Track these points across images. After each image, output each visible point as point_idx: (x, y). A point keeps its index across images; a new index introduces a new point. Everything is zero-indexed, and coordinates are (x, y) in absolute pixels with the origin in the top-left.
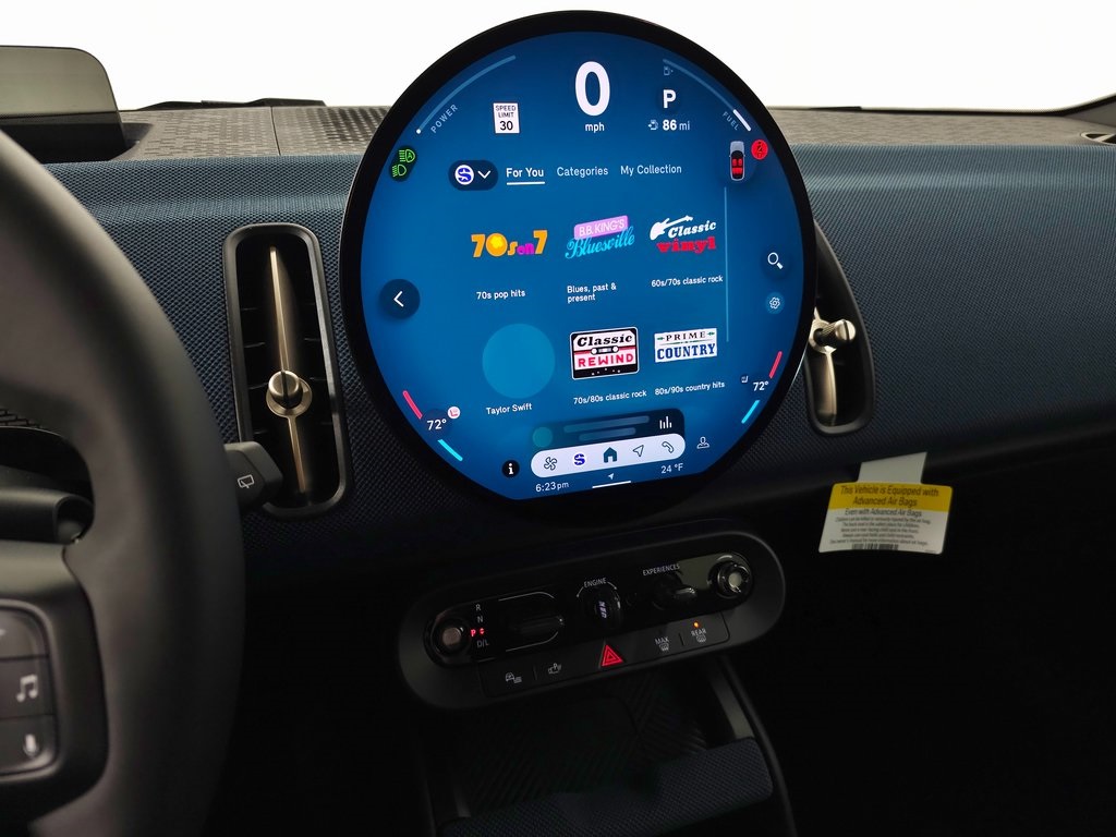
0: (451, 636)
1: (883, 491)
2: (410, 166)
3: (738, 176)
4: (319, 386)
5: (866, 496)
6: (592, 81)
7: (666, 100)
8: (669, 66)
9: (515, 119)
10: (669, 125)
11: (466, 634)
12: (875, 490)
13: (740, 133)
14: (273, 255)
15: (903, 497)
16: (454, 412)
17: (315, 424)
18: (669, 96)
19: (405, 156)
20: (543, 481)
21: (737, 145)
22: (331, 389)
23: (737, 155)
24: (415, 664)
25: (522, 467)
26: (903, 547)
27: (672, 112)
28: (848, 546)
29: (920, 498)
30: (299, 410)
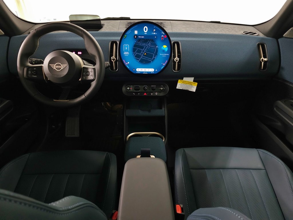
0: (128, 88)
1: (187, 82)
2: (126, 37)
3: (162, 39)
4: (117, 59)
5: (184, 82)
6: (146, 29)
7: (154, 31)
8: (155, 27)
9: (137, 32)
10: (154, 33)
11: (130, 89)
12: (186, 82)
13: (163, 35)
14: (114, 44)
15: (190, 83)
16: (128, 63)
17: (116, 62)
18: (154, 30)
19: (126, 36)
20: (137, 72)
21: (162, 36)
22: (118, 59)
23: (162, 37)
24: (124, 89)
25: (135, 70)
26: (190, 90)
27: (155, 32)
28: (181, 89)
29: (193, 84)
30: (114, 61)
